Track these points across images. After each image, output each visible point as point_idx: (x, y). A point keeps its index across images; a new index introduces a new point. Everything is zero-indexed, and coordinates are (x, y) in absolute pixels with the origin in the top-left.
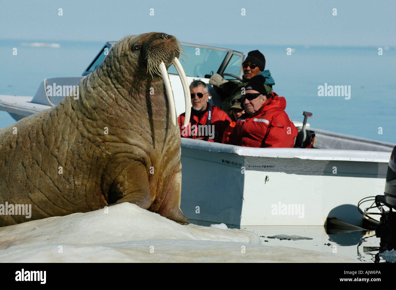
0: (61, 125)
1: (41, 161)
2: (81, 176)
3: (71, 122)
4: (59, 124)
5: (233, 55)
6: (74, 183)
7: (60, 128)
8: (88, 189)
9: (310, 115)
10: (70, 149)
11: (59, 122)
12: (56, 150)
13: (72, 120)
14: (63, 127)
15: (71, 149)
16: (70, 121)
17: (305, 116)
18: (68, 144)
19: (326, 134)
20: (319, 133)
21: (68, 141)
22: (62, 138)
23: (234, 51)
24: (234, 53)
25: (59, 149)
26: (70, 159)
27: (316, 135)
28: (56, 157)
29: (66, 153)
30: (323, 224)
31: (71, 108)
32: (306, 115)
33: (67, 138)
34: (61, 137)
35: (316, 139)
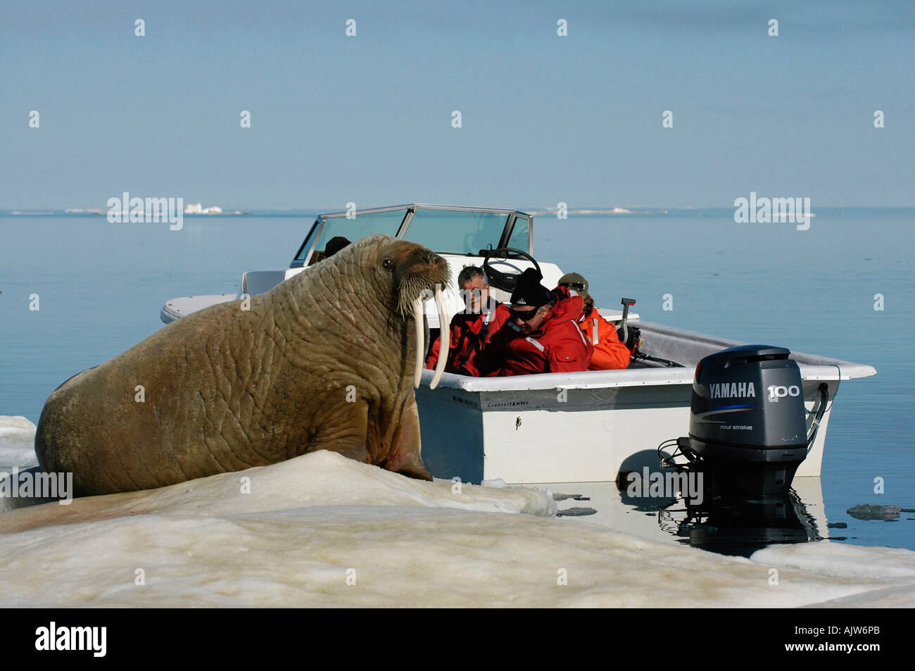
0: (260, 349)
1: (230, 396)
2: (285, 420)
3: (275, 347)
4: (257, 346)
5: (516, 218)
6: (273, 432)
7: (259, 354)
8: (291, 438)
9: (633, 302)
10: (272, 386)
11: (256, 344)
12: (253, 386)
13: (276, 344)
14: (263, 353)
15: (274, 387)
16: (273, 345)
17: (625, 305)
18: (271, 379)
19: (657, 331)
20: (645, 328)
21: (271, 375)
22: (262, 369)
23: (517, 212)
24: (518, 215)
25: (257, 384)
26: (271, 400)
27: (642, 331)
28: (252, 395)
29: (267, 391)
30: (614, 479)
31: (273, 324)
32: (627, 304)
33: (269, 369)
34: (260, 367)
35: (641, 339)
